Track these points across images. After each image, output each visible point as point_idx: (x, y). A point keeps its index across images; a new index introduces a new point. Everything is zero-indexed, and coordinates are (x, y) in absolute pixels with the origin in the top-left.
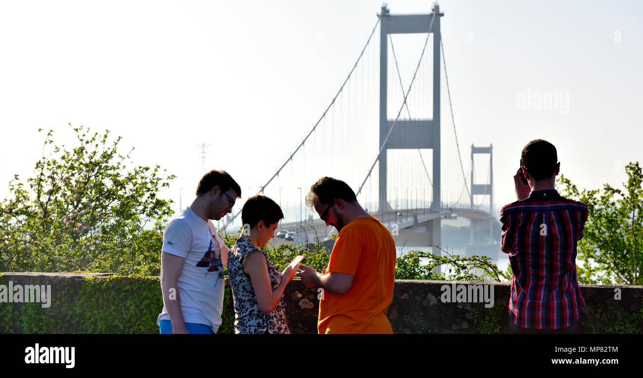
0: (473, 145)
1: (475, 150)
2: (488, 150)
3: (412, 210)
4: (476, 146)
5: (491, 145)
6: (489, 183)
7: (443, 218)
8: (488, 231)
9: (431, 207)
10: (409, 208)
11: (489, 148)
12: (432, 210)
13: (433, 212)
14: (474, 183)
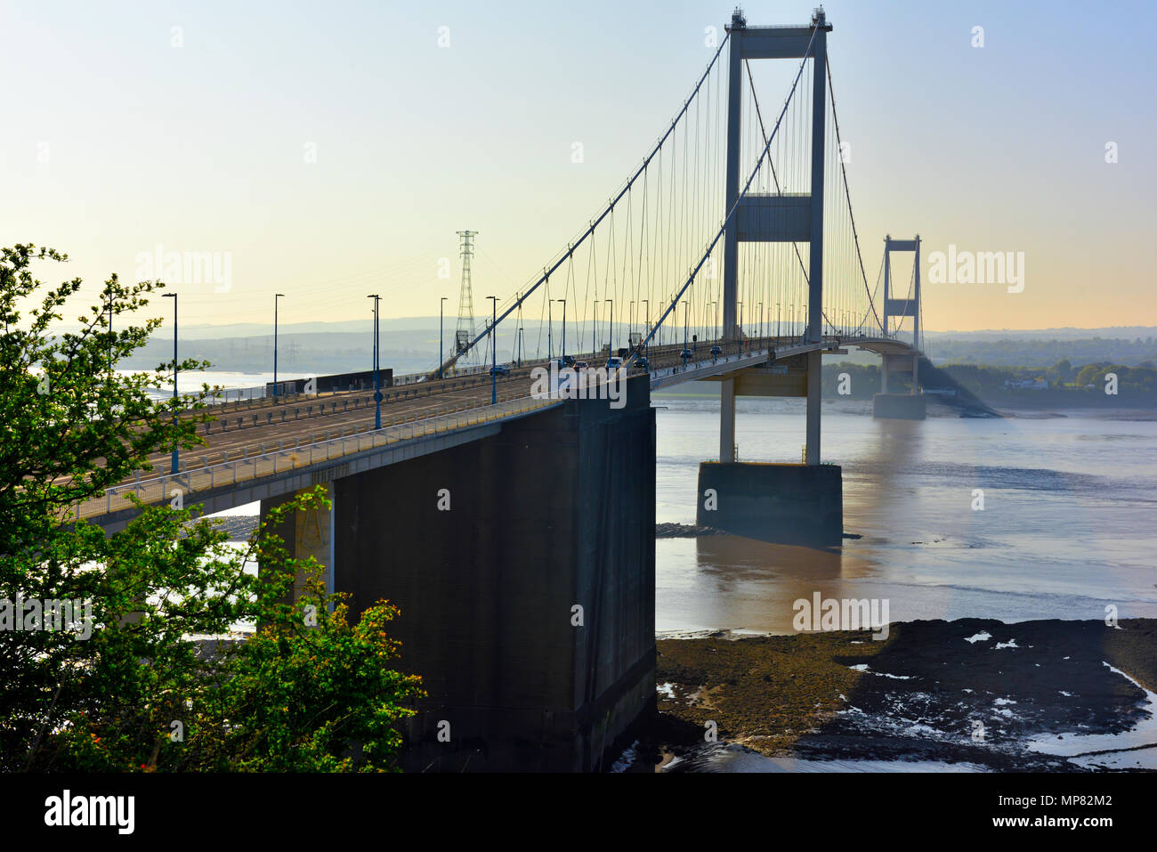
0: (888, 237)
1: (892, 245)
2: (913, 245)
3: (769, 339)
4: (893, 238)
5: (918, 237)
6: (912, 297)
7: (825, 352)
8: (911, 373)
9: (805, 335)
10: (765, 335)
11: (915, 242)
12: (808, 337)
13: (809, 341)
14: (890, 297)
